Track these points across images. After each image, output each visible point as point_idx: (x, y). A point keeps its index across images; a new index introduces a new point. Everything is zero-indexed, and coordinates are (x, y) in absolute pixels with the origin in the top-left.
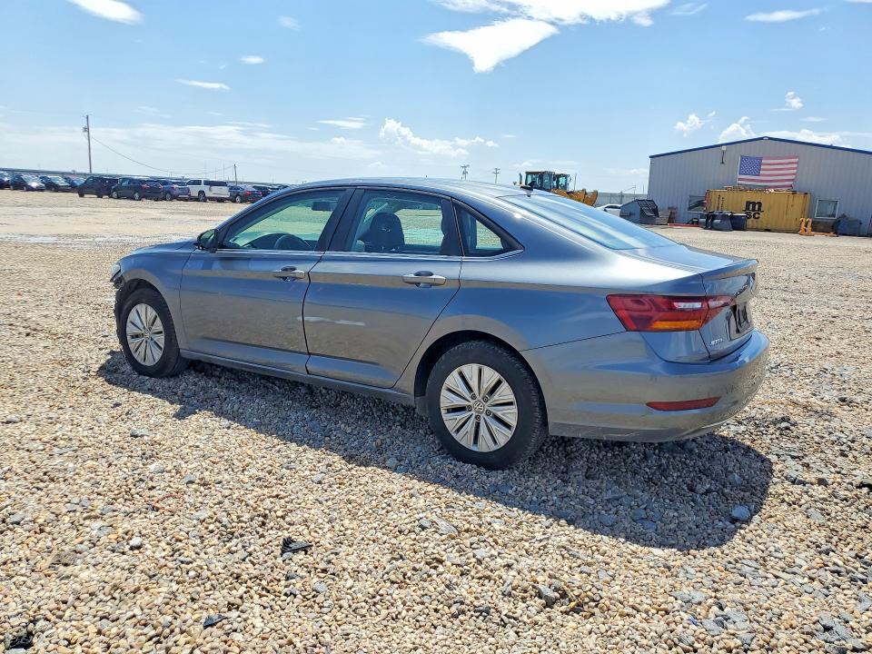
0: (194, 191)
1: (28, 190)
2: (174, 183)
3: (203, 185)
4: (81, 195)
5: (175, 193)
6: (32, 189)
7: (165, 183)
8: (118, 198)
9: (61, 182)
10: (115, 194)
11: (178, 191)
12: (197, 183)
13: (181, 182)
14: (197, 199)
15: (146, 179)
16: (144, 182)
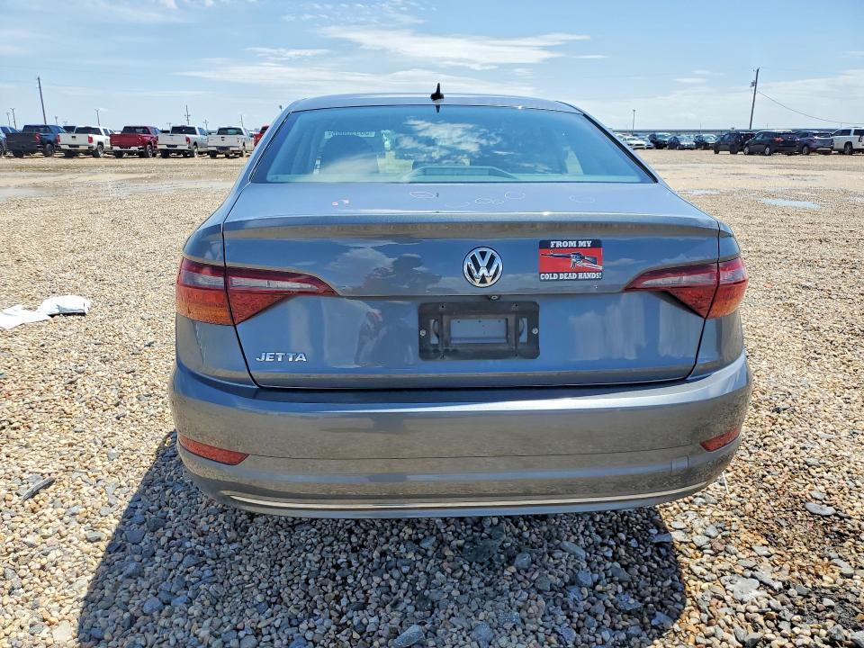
0: (840, 141)
1: (680, 149)
2: (815, 134)
3: (852, 136)
4: (717, 152)
5: (813, 145)
6: (683, 148)
7: (806, 134)
8: (750, 153)
9: (712, 140)
10: (746, 150)
11: (818, 144)
12: (847, 132)
13: (825, 133)
14: (841, 152)
15: (781, 131)
16: (779, 135)
